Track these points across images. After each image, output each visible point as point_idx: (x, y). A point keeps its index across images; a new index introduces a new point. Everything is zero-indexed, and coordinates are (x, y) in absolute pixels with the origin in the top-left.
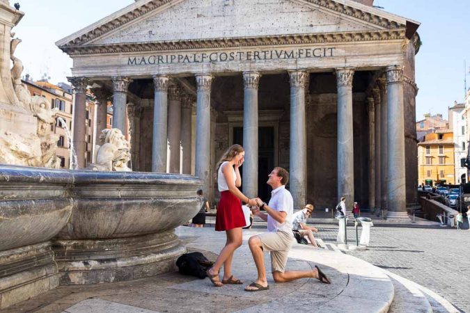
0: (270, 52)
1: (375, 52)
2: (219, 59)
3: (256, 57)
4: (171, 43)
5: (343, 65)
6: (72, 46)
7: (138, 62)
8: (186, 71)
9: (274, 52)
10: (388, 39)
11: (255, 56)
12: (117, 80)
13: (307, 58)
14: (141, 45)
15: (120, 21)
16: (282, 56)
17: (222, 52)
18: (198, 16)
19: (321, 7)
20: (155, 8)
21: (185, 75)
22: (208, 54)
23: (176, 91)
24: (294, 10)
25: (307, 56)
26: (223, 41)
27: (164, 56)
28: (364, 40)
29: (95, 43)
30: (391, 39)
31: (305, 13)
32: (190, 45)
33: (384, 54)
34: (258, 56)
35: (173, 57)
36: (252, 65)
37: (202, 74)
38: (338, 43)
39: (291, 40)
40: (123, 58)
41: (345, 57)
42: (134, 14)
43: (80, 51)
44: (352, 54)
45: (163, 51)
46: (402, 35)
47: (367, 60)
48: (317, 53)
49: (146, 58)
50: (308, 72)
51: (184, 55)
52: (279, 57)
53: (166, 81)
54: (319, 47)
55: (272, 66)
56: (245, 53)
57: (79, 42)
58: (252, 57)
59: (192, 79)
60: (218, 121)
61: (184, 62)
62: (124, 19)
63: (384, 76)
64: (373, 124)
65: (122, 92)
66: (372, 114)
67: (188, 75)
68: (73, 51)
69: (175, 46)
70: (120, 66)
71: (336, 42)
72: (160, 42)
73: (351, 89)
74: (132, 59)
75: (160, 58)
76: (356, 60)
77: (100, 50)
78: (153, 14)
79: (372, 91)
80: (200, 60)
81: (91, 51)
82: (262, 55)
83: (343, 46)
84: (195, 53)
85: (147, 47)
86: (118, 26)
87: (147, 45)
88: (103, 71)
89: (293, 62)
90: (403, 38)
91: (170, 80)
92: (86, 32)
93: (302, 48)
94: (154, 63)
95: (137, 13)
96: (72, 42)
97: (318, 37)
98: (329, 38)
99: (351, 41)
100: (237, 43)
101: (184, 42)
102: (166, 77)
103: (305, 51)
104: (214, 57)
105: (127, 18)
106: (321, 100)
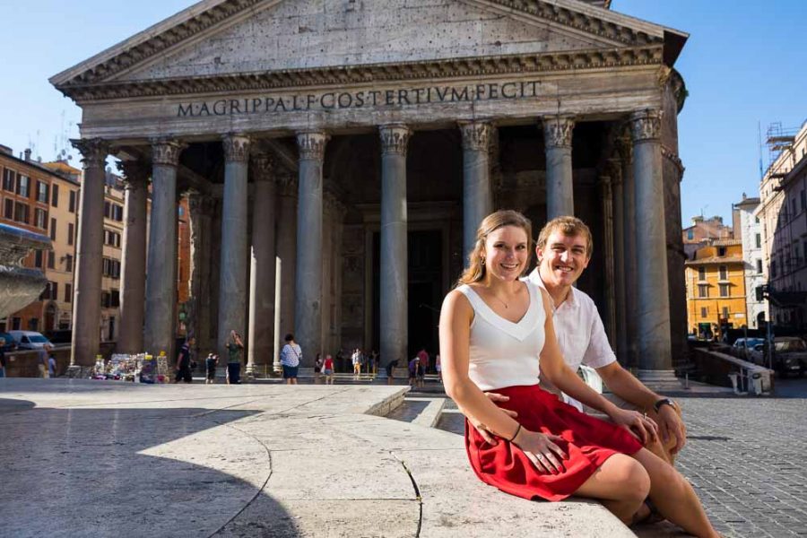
0: (426, 90)
1: (611, 88)
2: (337, 104)
3: (403, 100)
4: (253, 77)
5: (555, 111)
6: (79, 85)
7: (195, 111)
8: (280, 125)
9: (433, 90)
10: (632, 64)
11: (400, 97)
12: (159, 144)
13: (491, 101)
14: (199, 81)
15: (164, 41)
16: (448, 97)
17: (343, 91)
18: (302, 30)
19: (515, 11)
20: (225, 17)
21: (278, 135)
22: (318, 95)
23: (266, 164)
24: (468, 17)
25: (491, 97)
26: (344, 71)
27: (242, 101)
28: (591, 67)
29: (120, 79)
30: (638, 64)
31: (487, 22)
32: (287, 81)
33: (625, 91)
34: (405, 97)
35: (257, 102)
36: (396, 113)
37: (307, 131)
38: (546, 73)
39: (462, 69)
40: (170, 106)
41: (558, 98)
42: (188, 29)
43: (94, 93)
44: (571, 91)
45: (239, 91)
46: (658, 56)
47: (597, 101)
48: (509, 90)
49: (210, 105)
50: (494, 124)
51: (276, 97)
52: (442, 99)
53: (245, 144)
54: (511, 81)
55: (430, 114)
56: (383, 93)
57: (92, 77)
58: (396, 100)
59: (290, 141)
60: (346, 222)
61: (275, 110)
62: (170, 38)
63: (627, 129)
64: (610, 222)
65: (168, 164)
66: (609, 204)
67: (284, 133)
68: (81, 94)
69: (259, 81)
70: (165, 119)
71: (542, 70)
72: (234, 75)
73: (570, 152)
74: (185, 106)
75: (235, 103)
76: (576, 102)
77: (129, 91)
78: (221, 29)
79: (608, 162)
80: (304, 106)
81: (112, 93)
82: (412, 95)
83: (555, 78)
84: (294, 94)
85: (211, 85)
86: (160, 49)
87: (210, 80)
88: (136, 128)
89: (467, 107)
90: (659, 62)
91: (252, 143)
92: (104, 60)
93: (483, 83)
94: (224, 113)
95: (193, 26)
96: (78, 78)
97: (510, 62)
98: (530, 65)
99: (569, 68)
100: (368, 75)
101: (275, 75)
102: (245, 137)
103: (487, 87)
104: (328, 100)
105: (176, 34)
106: (520, 182)
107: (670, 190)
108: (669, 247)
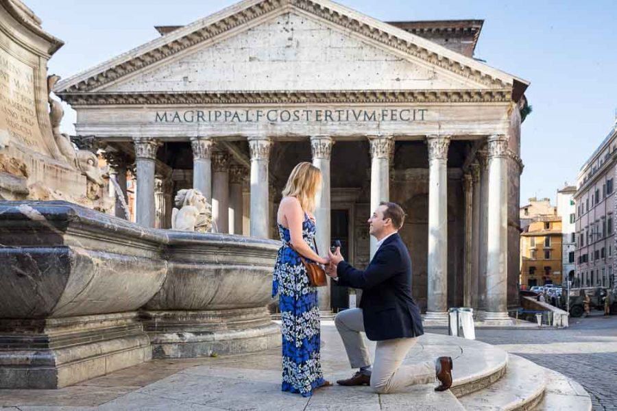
0: (345, 112)
1: (475, 117)
2: (279, 118)
3: (328, 118)
4: (215, 95)
5: (437, 132)
6: (74, 93)
7: (169, 118)
8: (236, 133)
9: (351, 112)
10: (491, 101)
11: (326, 116)
12: (141, 143)
13: (392, 122)
14: (173, 95)
15: (143, 61)
16: (361, 118)
17: (284, 109)
18: (251, 59)
19: (411, 56)
20: (191, 45)
21: (235, 139)
22: (265, 111)
23: (222, 160)
24: (377, 58)
25: (392, 119)
26: (285, 94)
27: (206, 112)
28: (463, 101)
29: (108, 90)
30: (495, 101)
31: (390, 62)
32: (242, 99)
33: (484, 120)
34: (330, 116)
35: (218, 114)
36: (323, 128)
37: (256, 139)
38: (431, 104)
39: (372, 98)
40: (148, 113)
41: (439, 123)
42: (162, 52)
43: (87, 100)
44: (449, 119)
45: (204, 105)
46: (508, 97)
47: (467, 126)
48: (405, 115)
49: (181, 113)
50: (394, 139)
51: (233, 111)
52: (357, 119)
53: (209, 146)
54: (407, 108)
55: (348, 130)
56: (314, 112)
57: (84, 87)
58: (323, 118)
59: (243, 145)
61: (232, 121)
62: (148, 59)
63: (485, 148)
64: (470, 208)
65: (149, 158)
66: (469, 195)
67: (239, 139)
68: (77, 100)
69: (220, 98)
70: (144, 124)
71: (429, 102)
72: (200, 93)
73: (446, 162)
74: (161, 113)
75: (201, 114)
76: (452, 126)
77: (116, 99)
78: (188, 54)
79: (470, 166)
80: (254, 119)
81: (102, 101)
82: (335, 115)
83: (438, 108)
84: (247, 109)
85: (182, 99)
86: (140, 67)
87: (181, 95)
88: (121, 129)
89: (375, 126)
90: (509, 101)
91: (213, 145)
92: (94, 74)
93: (386, 109)
94: (192, 121)
95: (166, 51)
96: (73, 87)
97: (406, 95)
98: (420, 97)
99: (447, 101)
100: (303, 98)
101: (232, 95)
102: (209, 140)
103: (390, 112)
104: (272, 115)
105: (153, 56)
106: (407, 176)
107: (513, 182)
108: (510, 224)
